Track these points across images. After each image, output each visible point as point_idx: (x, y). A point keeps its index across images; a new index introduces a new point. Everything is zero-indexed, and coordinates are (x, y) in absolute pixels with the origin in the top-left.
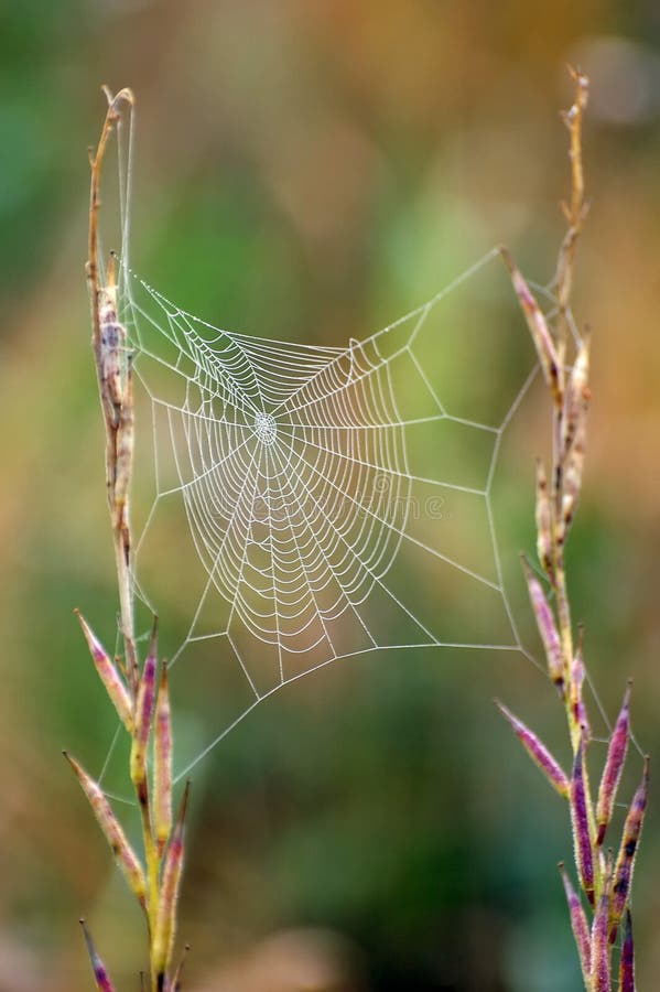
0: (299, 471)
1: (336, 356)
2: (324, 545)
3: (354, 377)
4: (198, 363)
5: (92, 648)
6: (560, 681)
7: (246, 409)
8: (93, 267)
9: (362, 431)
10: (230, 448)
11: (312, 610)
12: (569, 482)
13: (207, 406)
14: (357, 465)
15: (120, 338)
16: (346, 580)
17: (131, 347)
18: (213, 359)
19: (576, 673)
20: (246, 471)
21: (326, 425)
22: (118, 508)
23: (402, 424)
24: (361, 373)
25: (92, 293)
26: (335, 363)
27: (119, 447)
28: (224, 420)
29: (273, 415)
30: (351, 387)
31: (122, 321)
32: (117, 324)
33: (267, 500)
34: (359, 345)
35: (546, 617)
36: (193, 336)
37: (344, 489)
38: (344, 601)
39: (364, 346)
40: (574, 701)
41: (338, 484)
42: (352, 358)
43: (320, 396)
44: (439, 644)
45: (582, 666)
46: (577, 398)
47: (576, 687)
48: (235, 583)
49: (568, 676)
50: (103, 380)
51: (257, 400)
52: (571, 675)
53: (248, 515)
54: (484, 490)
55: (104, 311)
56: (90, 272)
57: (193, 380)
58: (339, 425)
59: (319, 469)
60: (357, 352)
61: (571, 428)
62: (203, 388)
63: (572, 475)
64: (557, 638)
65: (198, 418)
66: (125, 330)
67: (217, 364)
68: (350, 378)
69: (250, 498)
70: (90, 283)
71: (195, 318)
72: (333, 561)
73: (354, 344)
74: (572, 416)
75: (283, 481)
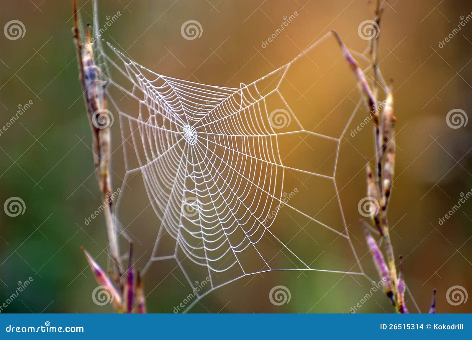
0: (212, 161)
1: (231, 93)
2: (231, 207)
3: (244, 106)
4: (145, 92)
5: (93, 269)
6: (390, 294)
7: (177, 122)
8: (77, 31)
9: (251, 138)
10: (169, 145)
11: (227, 246)
12: (386, 171)
13: (153, 119)
14: (249, 158)
15: (97, 75)
16: (246, 228)
17: (104, 80)
18: (154, 92)
19: (400, 287)
20: (180, 160)
21: (228, 134)
22: (103, 179)
23: (276, 134)
24: (248, 104)
25: (77, 47)
26: (231, 97)
27: (101, 141)
28: (163, 128)
29: (195, 127)
30: (242, 112)
31: (97, 64)
32: (94, 66)
33: (194, 178)
34: (246, 87)
35: (378, 257)
36: (141, 77)
37: (241, 173)
38: (247, 241)
39: (249, 87)
40: (400, 304)
41: (237, 169)
42: (242, 94)
43: (223, 117)
44: (310, 269)
45: (403, 282)
46: (388, 122)
47: (401, 296)
48: (178, 228)
49: (395, 290)
50: (88, 100)
51: (183, 118)
52: (397, 288)
53: (182, 187)
54: (332, 176)
55: (86, 58)
56: (74, 34)
57: (143, 102)
58: (236, 134)
59: (225, 160)
60: (245, 91)
61: (385, 140)
62: (150, 107)
63: (388, 167)
64: (386, 268)
65: (148, 126)
66: (99, 69)
67: (157, 95)
68: (241, 107)
69: (184, 177)
70: (75, 41)
71: (142, 67)
72: (238, 216)
73: (243, 86)
74: (385, 132)
75: (203, 166)
